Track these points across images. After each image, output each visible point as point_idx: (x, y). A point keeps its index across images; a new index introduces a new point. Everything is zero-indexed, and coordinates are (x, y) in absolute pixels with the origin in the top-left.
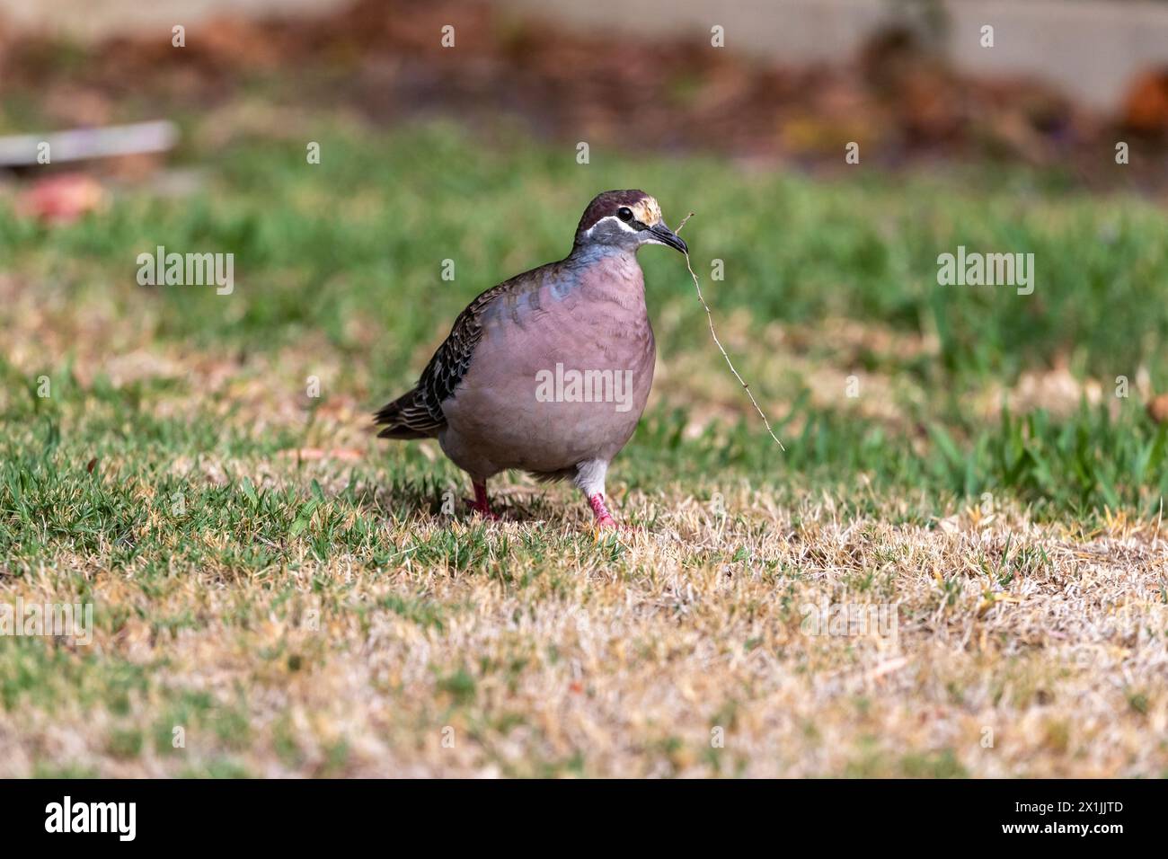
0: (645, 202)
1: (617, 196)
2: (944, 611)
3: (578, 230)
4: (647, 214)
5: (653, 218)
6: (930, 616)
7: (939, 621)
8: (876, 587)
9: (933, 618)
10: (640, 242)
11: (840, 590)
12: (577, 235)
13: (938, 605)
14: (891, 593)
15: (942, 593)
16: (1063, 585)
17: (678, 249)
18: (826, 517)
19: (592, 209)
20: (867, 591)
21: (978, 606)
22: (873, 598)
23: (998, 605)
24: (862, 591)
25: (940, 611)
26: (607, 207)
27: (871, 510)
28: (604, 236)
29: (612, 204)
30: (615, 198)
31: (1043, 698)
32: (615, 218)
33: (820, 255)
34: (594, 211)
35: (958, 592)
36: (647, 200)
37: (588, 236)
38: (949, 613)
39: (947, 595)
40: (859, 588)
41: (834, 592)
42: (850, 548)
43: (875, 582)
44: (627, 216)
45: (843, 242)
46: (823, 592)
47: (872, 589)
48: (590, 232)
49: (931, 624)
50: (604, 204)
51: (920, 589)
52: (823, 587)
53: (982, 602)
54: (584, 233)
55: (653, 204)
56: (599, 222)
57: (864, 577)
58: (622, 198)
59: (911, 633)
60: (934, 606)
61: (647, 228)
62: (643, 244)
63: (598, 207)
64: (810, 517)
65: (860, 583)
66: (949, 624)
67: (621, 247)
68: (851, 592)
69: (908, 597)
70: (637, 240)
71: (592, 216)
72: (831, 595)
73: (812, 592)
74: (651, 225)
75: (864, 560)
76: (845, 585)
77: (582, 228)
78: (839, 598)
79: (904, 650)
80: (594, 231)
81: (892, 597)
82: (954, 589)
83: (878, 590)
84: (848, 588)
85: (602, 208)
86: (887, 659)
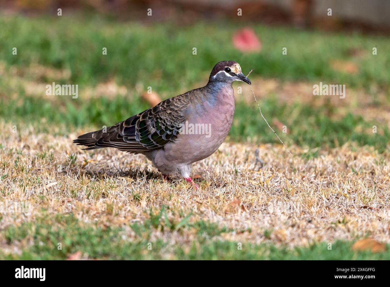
0: (235, 65)
1: (225, 63)
2: (70, 166)
3: (211, 76)
4: (236, 70)
5: (238, 71)
6: (66, 168)
7: (69, 169)
8: (47, 157)
9: (67, 168)
10: (234, 80)
11: (35, 158)
12: (210, 78)
13: (69, 164)
14: (53, 159)
15: (70, 160)
16: (111, 157)
17: (247, 83)
18: (30, 133)
19: (215, 68)
20: (44, 159)
21: (82, 164)
22: (46, 161)
23: (89, 164)
24: (42, 159)
25: (69, 166)
26: (221, 67)
27: (46, 131)
28: (220, 78)
29: (223, 66)
30: (224, 64)
31: (104, 195)
32: (224, 71)
33: (28, 43)
34: (216, 69)
35: (75, 159)
36: (236, 64)
37: (214, 78)
38: (72, 166)
39: (72, 160)
40: (41, 158)
41: (33, 159)
42: (38, 144)
43: (47, 155)
44: (228, 71)
45: (37, 39)
46: (29, 159)
47: (46, 158)
48: (215, 76)
49: (66, 170)
50: (220, 66)
51: (62, 158)
52: (29, 157)
53: (84, 163)
54: (213, 77)
55: (238, 66)
56: (218, 73)
57: (43, 154)
58: (226, 64)
59: (59, 173)
60: (67, 164)
61: (236, 75)
62: (235, 81)
63: (218, 67)
64: (25, 133)
65: (42, 156)
66: (72, 170)
67: (227, 82)
68: (39, 159)
69: (58, 161)
70: (232, 79)
71: (216, 71)
72: (32, 160)
73: (25, 159)
74: (237, 74)
75: (43, 148)
76: (37, 157)
77: (212, 75)
78: (35, 161)
79: (57, 179)
80: (216, 76)
81: (53, 161)
82: (74, 158)
83: (48, 158)
84: (38, 158)
85: (220, 67)
86: (50, 182)
